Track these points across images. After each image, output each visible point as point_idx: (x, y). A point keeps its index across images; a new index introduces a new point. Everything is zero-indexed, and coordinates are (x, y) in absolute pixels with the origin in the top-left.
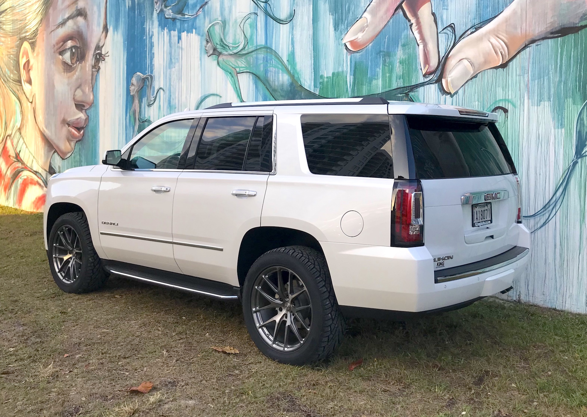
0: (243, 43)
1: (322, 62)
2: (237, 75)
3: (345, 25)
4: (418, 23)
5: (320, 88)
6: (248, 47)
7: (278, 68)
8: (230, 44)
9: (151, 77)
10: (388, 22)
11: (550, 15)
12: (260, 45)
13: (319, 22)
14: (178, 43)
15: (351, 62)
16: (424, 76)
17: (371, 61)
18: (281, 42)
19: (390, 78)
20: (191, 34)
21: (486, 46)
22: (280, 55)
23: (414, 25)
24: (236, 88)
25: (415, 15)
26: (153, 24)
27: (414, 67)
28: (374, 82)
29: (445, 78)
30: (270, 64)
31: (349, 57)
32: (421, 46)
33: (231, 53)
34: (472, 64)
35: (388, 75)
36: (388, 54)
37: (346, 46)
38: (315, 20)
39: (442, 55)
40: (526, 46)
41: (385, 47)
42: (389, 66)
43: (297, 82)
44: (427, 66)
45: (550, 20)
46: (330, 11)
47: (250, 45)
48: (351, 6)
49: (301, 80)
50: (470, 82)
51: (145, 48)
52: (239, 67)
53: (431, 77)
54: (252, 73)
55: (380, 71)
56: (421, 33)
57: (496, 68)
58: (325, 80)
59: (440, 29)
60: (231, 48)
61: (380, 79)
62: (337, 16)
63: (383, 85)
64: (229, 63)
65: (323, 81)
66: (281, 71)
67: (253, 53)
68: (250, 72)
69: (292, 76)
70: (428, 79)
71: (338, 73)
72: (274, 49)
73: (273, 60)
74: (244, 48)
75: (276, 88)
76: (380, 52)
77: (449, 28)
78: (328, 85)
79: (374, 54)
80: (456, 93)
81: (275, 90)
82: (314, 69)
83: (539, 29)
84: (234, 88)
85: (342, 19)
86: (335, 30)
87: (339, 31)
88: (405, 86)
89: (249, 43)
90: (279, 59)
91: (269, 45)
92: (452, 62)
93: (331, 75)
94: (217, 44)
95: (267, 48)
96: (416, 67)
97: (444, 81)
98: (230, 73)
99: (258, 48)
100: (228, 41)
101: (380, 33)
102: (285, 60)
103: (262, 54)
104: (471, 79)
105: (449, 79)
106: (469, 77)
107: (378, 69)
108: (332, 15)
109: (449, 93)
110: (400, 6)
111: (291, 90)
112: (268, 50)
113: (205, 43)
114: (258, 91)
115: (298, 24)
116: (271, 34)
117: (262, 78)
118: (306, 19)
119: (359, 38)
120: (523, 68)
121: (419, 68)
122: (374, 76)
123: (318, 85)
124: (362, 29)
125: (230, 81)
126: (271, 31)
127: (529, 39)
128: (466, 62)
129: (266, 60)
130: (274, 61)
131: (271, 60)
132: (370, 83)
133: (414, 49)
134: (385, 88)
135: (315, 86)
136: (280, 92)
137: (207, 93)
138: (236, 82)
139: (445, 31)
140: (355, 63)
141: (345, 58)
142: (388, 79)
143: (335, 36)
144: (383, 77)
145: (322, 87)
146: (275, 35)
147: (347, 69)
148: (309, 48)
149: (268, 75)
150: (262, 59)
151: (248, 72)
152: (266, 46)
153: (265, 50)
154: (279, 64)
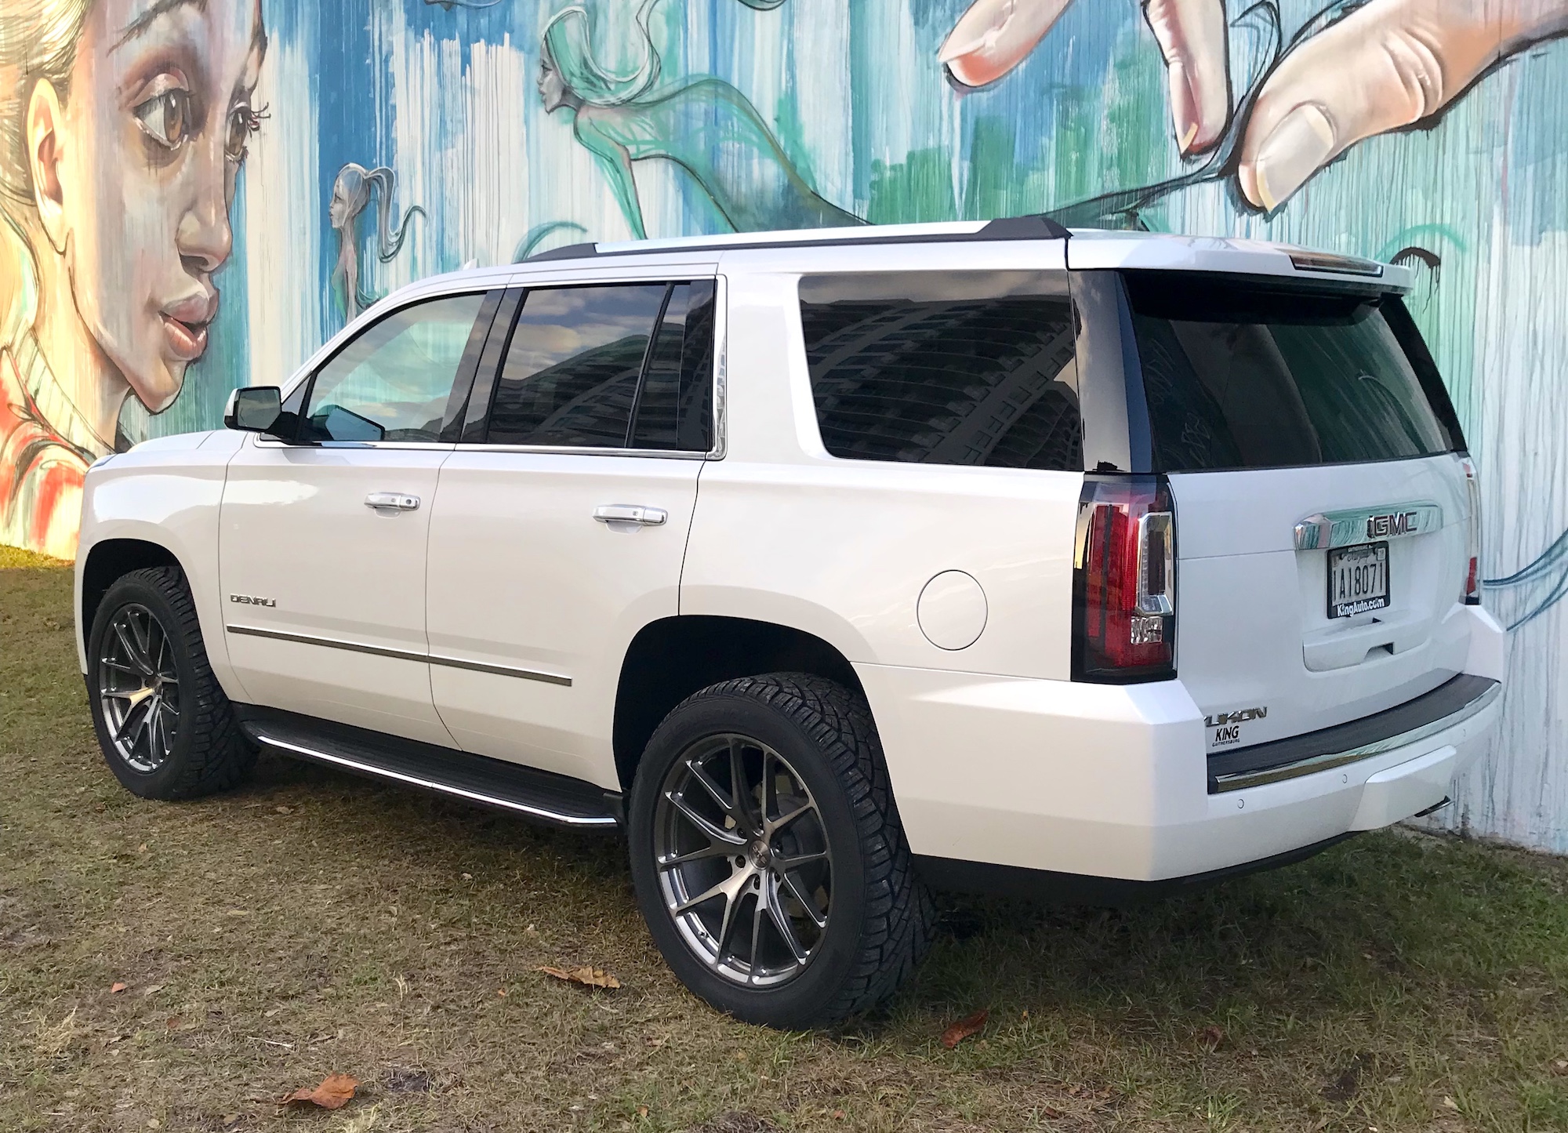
0: (647, 71)
1: (879, 122)
2: (630, 164)
3: (947, 8)
5: (872, 199)
7: (748, 141)
8: (609, 74)
9: (390, 176)
12: (696, 75)
14: (463, 73)
15: (963, 119)
16: (1185, 157)
17: (1024, 115)
18: (756, 64)
19: (1082, 164)
20: (499, 47)
21: (1375, 62)
22: (754, 102)
23: (1154, 2)
24: (629, 203)
26: (390, 19)
27: (1153, 130)
28: (1033, 178)
29: (1248, 162)
30: (726, 130)
31: (957, 105)
32: (1176, 68)
33: (613, 100)
34: (1331, 119)
35: (1074, 157)
36: (1075, 94)
37: (949, 71)
39: (1239, 91)
40: (1500, 61)
41: (1067, 72)
42: (1077, 130)
43: (803, 183)
44: (1194, 126)
47: (666, 75)
49: (818, 176)
50: (1325, 175)
51: (370, 92)
52: (636, 142)
53: (1205, 160)
54: (675, 160)
55: (1049, 144)
56: (1174, 25)
57: (1407, 129)
58: (888, 174)
59: (1234, 13)
60: (612, 87)
61: (1052, 170)
63: (1058, 186)
64: (607, 131)
65: (882, 180)
66: (755, 151)
67: (677, 99)
68: (666, 157)
69: (790, 166)
70: (1196, 167)
71: (925, 153)
72: (736, 85)
73: (735, 119)
74: (649, 85)
75: (743, 201)
76: (1052, 86)
77: (1261, 11)
78: (895, 186)
79: (1032, 94)
80: (1281, 208)
81: (739, 209)
82: (853, 144)
84: (622, 206)
86: (916, 23)
87: (928, 27)
88: (1127, 188)
89: (665, 70)
90: (750, 115)
91: (721, 74)
92: (1269, 115)
93: (903, 160)
94: (572, 74)
95: (718, 85)
96: (1160, 132)
97: (1243, 172)
98: (611, 161)
99: (690, 83)
100: (603, 66)
101: (1049, 29)
102: (768, 117)
103: (703, 101)
104: (1329, 164)
105: (1261, 167)
106: (1321, 159)
107: (1045, 140)
109: (1261, 209)
111: (786, 206)
112: (720, 90)
113: (537, 72)
114: (690, 210)
115: (807, 8)
117: (701, 173)
119: (988, 44)
120: (1488, 129)
121: (1168, 133)
122: (1034, 162)
123: (866, 192)
124: (997, 20)
125: (609, 183)
126: (728, 32)
128: (1311, 114)
129: (714, 120)
130: (737, 122)
131: (729, 117)
132: (1021, 181)
133: (1154, 76)
134: (1067, 197)
135: (857, 194)
136: (754, 215)
137: (546, 221)
138: (627, 185)
139: (1248, 18)
140: (977, 123)
141: (945, 109)
142: (1074, 170)
143: (917, 42)
144: (1058, 164)
145: (876, 197)
146: (741, 43)
147: (952, 139)
148: (840, 82)
149: (719, 167)
150: (703, 117)
151: (663, 156)
152: (714, 77)
153: (711, 88)
154: (751, 130)
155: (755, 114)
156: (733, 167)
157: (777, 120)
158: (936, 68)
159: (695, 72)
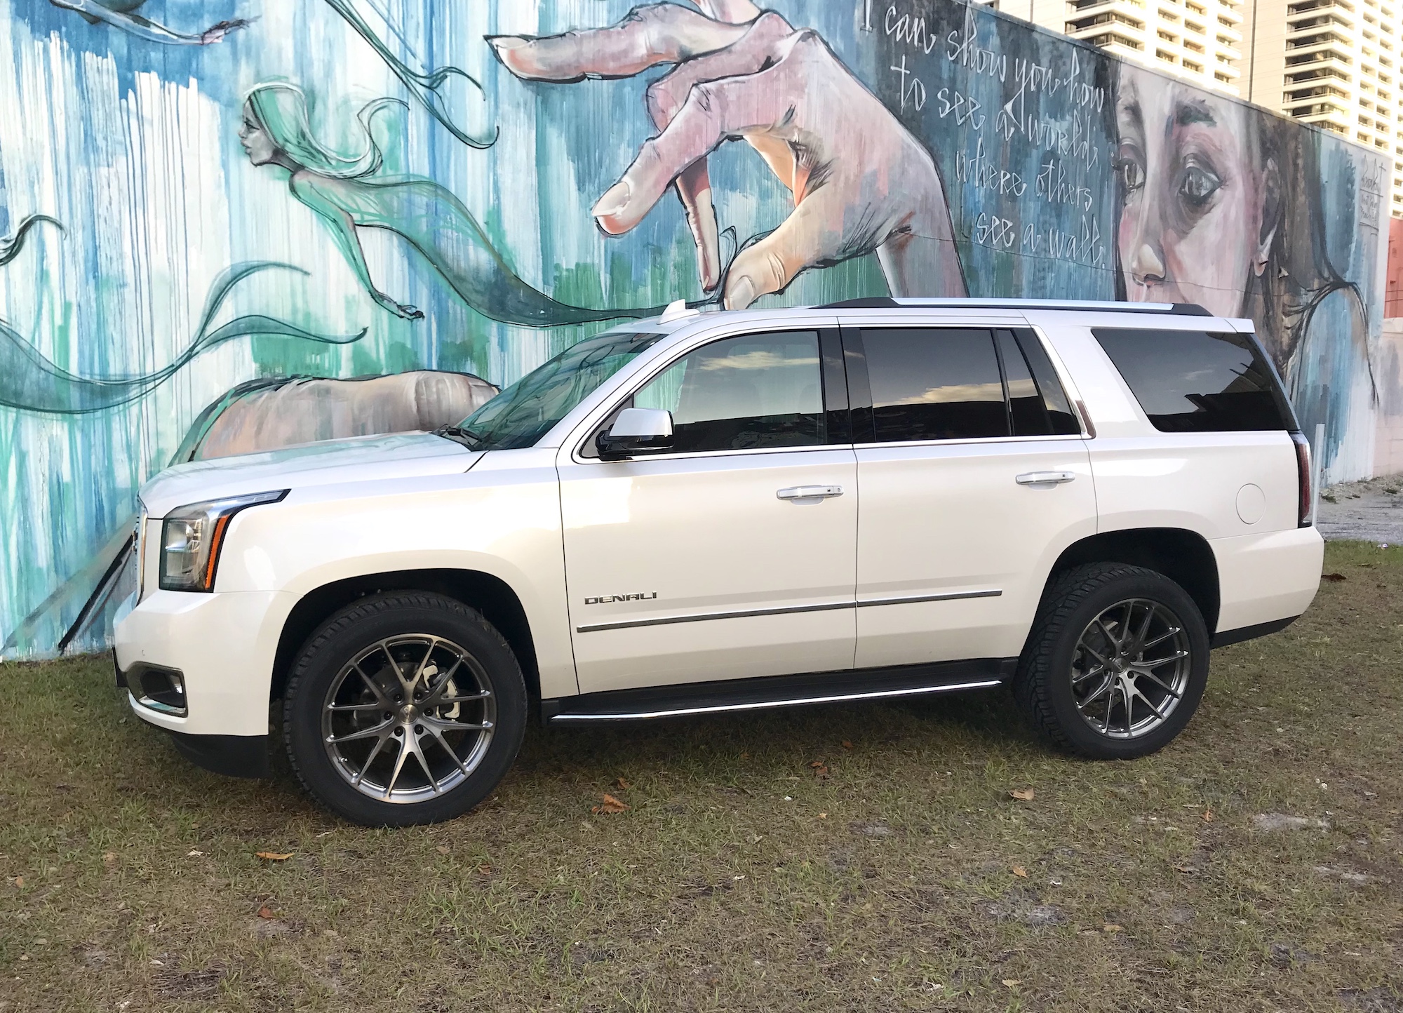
0: (369, 159)
1: (557, 241)
2: (354, 228)
3: (596, 185)
4: (696, 214)
5: (556, 287)
6: (384, 171)
7: (464, 232)
8: (329, 151)
10: (659, 200)
11: (817, 242)
12: (418, 176)
13: (549, 167)
14: (123, 95)
15: (606, 251)
16: (705, 291)
17: (636, 257)
18: (469, 183)
19: (662, 286)
20: (181, 87)
21: (765, 264)
22: (469, 207)
23: (691, 215)
24: (354, 258)
25: (693, 202)
28: (641, 290)
29: (727, 298)
30: (445, 221)
31: (603, 242)
32: (700, 248)
33: (334, 173)
34: (753, 285)
35: (659, 282)
36: (659, 251)
37: (598, 222)
38: (542, 159)
40: (799, 272)
41: (655, 237)
42: (660, 269)
43: (508, 270)
44: (707, 277)
45: (817, 248)
46: (568, 154)
47: (388, 168)
48: (604, 156)
49: (518, 266)
52: (359, 211)
53: (712, 294)
54: (398, 232)
55: (648, 272)
56: (699, 229)
57: (774, 293)
58: (564, 273)
60: (333, 162)
61: (650, 287)
62: (580, 166)
63: (653, 295)
64: (328, 195)
65: (561, 275)
66: (471, 241)
67: (399, 188)
68: (391, 230)
69: (498, 256)
70: (709, 296)
71: (585, 266)
72: (453, 191)
73: (453, 215)
74: (373, 171)
75: (463, 274)
76: (648, 244)
77: (730, 232)
78: (569, 283)
82: (541, 250)
83: (809, 256)
85: (590, 174)
86: (579, 189)
87: (586, 194)
89: (386, 163)
91: (439, 181)
92: (733, 278)
93: (573, 267)
94: (286, 141)
95: (437, 187)
97: (725, 301)
98: (335, 221)
99: (411, 180)
101: (647, 213)
102: (480, 219)
103: (425, 196)
104: (752, 303)
105: (731, 300)
106: (750, 301)
107: (646, 271)
108: (573, 161)
110: (672, 182)
111: (497, 281)
112: (440, 192)
113: (240, 127)
114: (415, 274)
115: (507, 156)
116: (445, 160)
117: (424, 247)
118: (522, 152)
119: (618, 213)
121: (698, 279)
122: (641, 281)
123: (551, 281)
124: (622, 201)
125: (333, 239)
126: (445, 154)
127: (802, 264)
128: (746, 279)
129: (434, 211)
130: (454, 217)
131: (448, 213)
132: (636, 291)
133: (692, 251)
135: (545, 282)
136: (472, 284)
138: (352, 244)
140: (613, 254)
141: (596, 242)
142: (659, 288)
143: (580, 201)
144: (652, 285)
145: (558, 286)
146: (456, 165)
147: (600, 261)
148: (532, 210)
149: (440, 244)
150: (425, 207)
151: (387, 228)
152: (433, 181)
153: (432, 188)
154: (467, 226)
155: (469, 216)
156: (453, 247)
157: (486, 223)
158: (591, 219)
159: (415, 173)
